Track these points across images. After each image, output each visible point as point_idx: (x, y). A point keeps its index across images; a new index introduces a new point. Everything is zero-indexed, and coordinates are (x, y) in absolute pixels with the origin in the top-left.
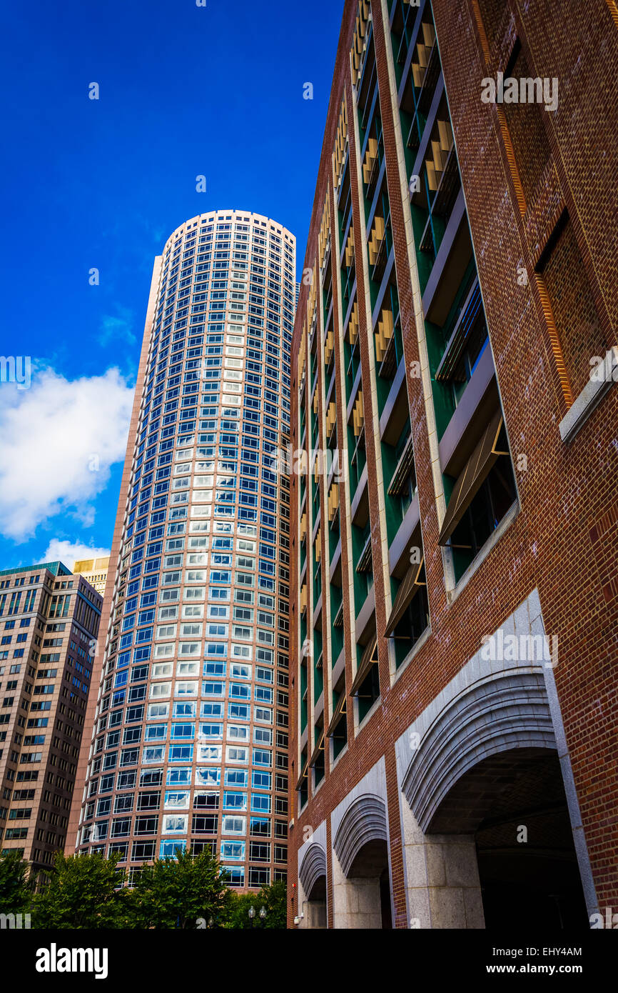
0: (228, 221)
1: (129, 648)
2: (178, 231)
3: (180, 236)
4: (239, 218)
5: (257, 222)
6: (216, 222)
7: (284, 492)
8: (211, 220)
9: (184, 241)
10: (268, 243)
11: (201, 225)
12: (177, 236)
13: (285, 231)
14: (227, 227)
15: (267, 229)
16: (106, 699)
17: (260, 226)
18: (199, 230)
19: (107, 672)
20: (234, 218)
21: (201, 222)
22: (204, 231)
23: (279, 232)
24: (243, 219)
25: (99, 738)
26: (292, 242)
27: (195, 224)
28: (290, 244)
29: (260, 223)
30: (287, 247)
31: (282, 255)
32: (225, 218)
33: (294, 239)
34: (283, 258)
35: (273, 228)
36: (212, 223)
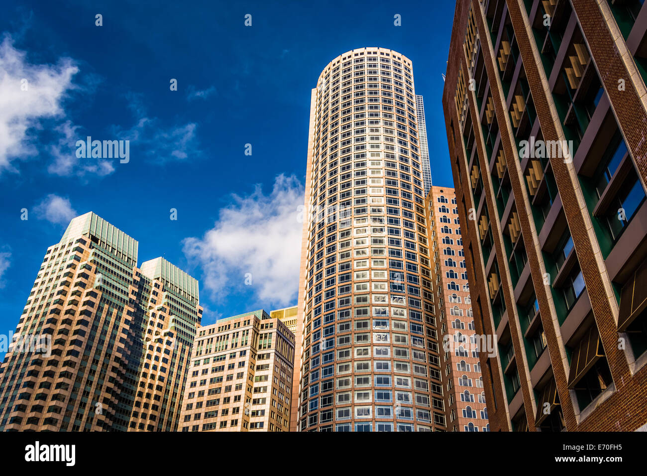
0: (362, 56)
1: (318, 354)
2: (326, 68)
3: (328, 72)
4: (369, 53)
5: (382, 54)
6: (354, 58)
7: (421, 235)
8: (349, 57)
9: (332, 74)
10: (392, 67)
11: (342, 62)
12: (326, 72)
13: (403, 58)
14: (362, 60)
15: (391, 57)
16: (305, 391)
17: (385, 56)
18: (341, 65)
19: (304, 372)
20: (366, 53)
21: (342, 59)
22: (345, 65)
23: (399, 59)
24: (372, 53)
25: (303, 420)
26: (409, 65)
27: (338, 62)
28: (408, 66)
29: (385, 54)
30: (406, 69)
31: (403, 74)
32: (359, 54)
33: (410, 62)
34: (404, 77)
35: (394, 57)
36: (350, 59)
